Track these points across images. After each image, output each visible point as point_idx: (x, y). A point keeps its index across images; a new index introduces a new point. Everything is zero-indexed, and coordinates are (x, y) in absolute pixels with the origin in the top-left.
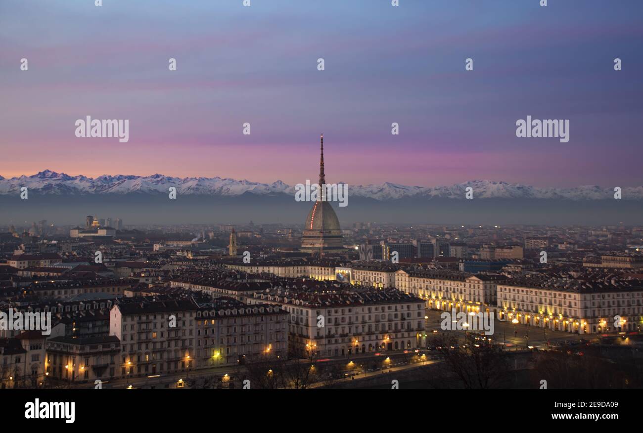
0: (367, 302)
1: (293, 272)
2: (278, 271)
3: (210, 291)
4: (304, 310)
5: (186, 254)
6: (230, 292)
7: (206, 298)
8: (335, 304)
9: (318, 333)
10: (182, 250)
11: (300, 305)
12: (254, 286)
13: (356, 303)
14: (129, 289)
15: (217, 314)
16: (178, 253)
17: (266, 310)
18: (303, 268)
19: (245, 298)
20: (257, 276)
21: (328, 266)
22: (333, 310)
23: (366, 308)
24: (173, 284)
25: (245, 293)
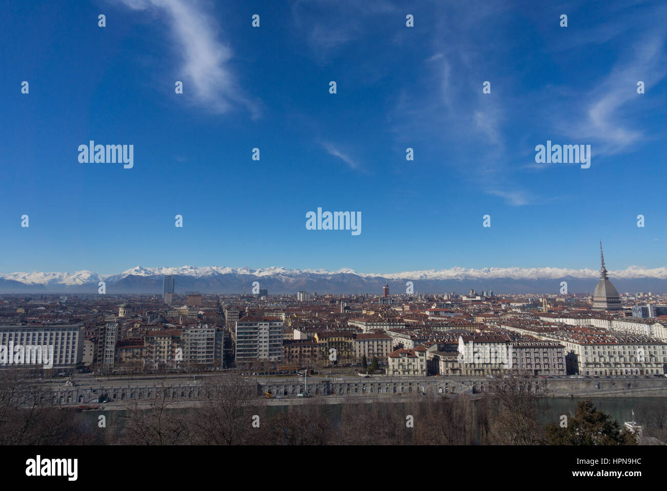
0: (621, 343)
1: (583, 323)
2: (570, 322)
3: (522, 332)
4: (577, 345)
5: (517, 310)
6: (533, 332)
7: (518, 335)
8: (597, 343)
9: (587, 360)
10: (516, 308)
11: (573, 342)
12: (546, 330)
13: (613, 343)
14: (478, 329)
15: (518, 344)
16: (513, 310)
17: (549, 344)
18: (589, 320)
19: (541, 336)
20: (554, 324)
21: (606, 319)
22: (596, 347)
23: (621, 347)
24: (503, 327)
25: (542, 333)
